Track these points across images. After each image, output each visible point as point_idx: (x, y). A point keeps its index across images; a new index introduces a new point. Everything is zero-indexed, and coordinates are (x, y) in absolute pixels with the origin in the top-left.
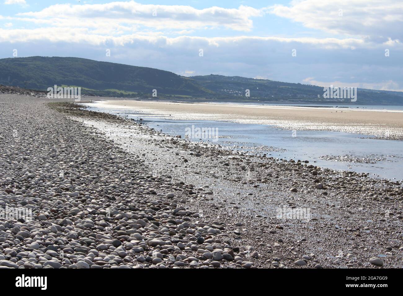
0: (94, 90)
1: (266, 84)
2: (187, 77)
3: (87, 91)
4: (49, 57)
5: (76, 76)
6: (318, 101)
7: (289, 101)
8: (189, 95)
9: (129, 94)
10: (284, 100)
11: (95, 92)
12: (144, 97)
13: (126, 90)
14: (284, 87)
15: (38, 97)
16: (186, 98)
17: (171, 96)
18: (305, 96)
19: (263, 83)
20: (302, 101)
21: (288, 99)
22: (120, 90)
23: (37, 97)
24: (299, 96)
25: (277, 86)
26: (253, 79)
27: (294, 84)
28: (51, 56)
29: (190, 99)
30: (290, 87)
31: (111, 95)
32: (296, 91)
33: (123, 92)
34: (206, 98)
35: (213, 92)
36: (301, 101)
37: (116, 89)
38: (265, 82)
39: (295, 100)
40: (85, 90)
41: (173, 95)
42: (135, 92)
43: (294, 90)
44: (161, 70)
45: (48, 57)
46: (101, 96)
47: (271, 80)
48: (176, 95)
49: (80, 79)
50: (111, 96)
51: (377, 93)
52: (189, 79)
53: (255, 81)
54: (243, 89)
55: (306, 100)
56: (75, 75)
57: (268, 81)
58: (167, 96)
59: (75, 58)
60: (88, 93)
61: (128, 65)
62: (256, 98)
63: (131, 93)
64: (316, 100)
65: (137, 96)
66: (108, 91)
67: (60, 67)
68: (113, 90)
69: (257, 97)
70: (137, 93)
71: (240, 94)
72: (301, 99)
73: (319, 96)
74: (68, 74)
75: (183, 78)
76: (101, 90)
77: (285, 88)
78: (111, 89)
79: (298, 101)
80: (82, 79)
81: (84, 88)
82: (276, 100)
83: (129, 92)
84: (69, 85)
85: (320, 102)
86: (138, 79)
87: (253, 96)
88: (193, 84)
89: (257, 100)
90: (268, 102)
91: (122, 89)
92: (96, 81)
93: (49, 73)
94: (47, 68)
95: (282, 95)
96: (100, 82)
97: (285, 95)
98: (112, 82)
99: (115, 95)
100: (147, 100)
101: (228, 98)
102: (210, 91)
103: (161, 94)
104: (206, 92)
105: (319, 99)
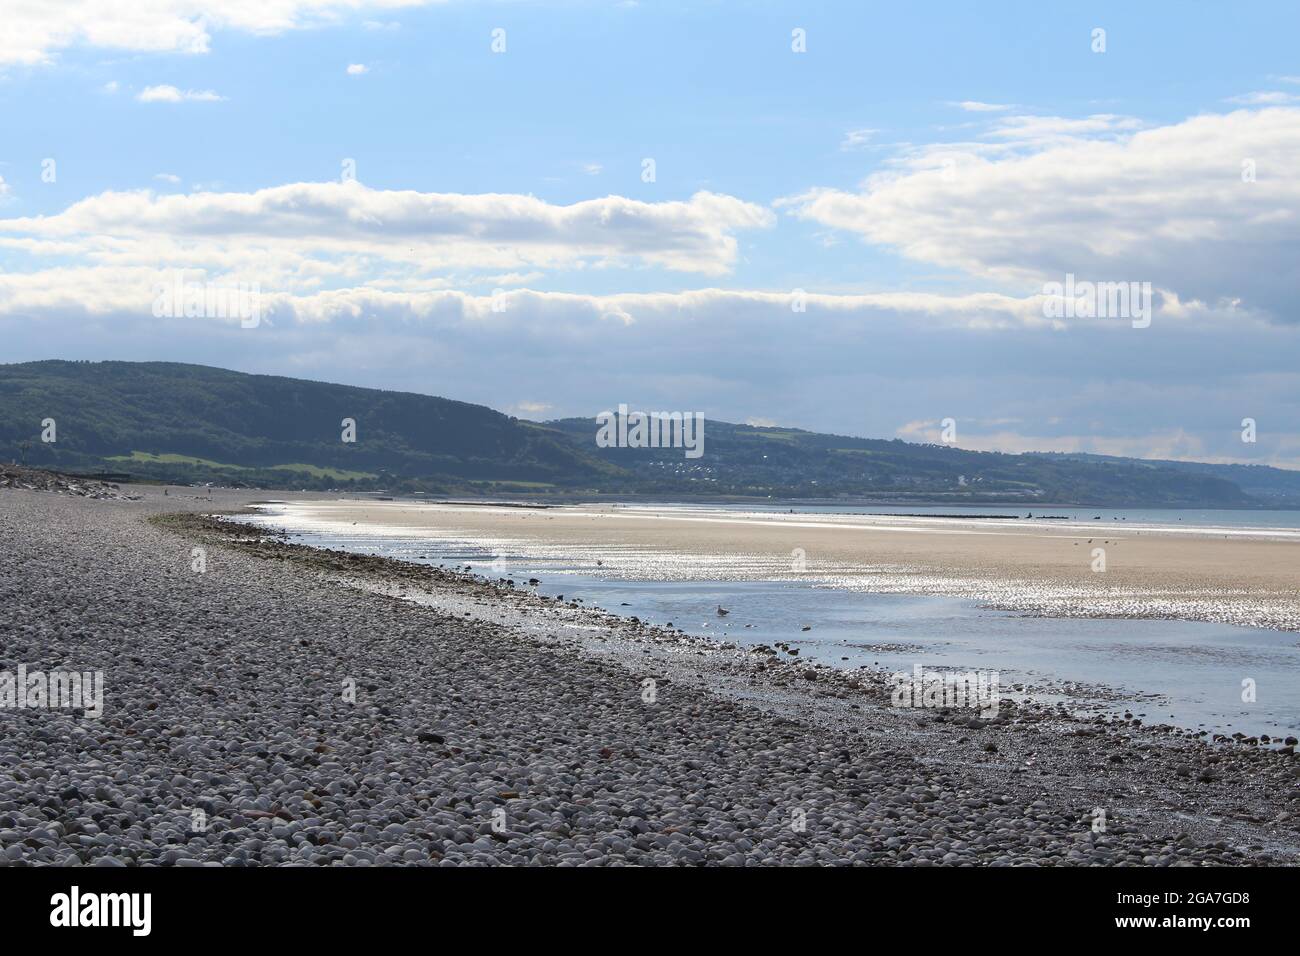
0: (238, 468)
1: (792, 445)
2: (536, 424)
3: (215, 471)
4: (91, 362)
5: (180, 421)
6: (959, 496)
7: (869, 496)
8: (544, 482)
9: (352, 480)
10: (851, 493)
11: (240, 472)
12: (400, 489)
13: (339, 467)
14: (849, 451)
15: (95, 498)
16: (537, 490)
17: (486, 485)
18: (918, 480)
19: (783, 440)
20: (911, 497)
21: (865, 490)
22: (322, 468)
23: (91, 497)
24: (898, 480)
25: (829, 450)
26: (751, 428)
27: (881, 442)
28: (98, 360)
29: (548, 494)
30: (868, 452)
31: (295, 483)
32: (887, 464)
33: (332, 473)
34: (602, 492)
35: (624, 471)
36: (906, 497)
37: (307, 463)
38: (788, 437)
39: (886, 493)
40: (207, 467)
41: (494, 483)
42: (370, 472)
43: (881, 463)
44: (454, 402)
45: (87, 362)
46: (264, 487)
47: (808, 430)
48: (504, 483)
49: (191, 431)
50: (296, 488)
51: (1148, 468)
52: (544, 429)
53: (756, 434)
54: (717, 458)
55: (922, 494)
56: (175, 418)
57: (797, 434)
58: (475, 485)
59: (177, 364)
60: (220, 476)
61: (346, 386)
62: (761, 488)
63: (358, 476)
64: (954, 494)
65: (377, 486)
66: (282, 470)
67: (128, 396)
68: (298, 468)
69: (763, 486)
70: (377, 477)
71: (710, 476)
72: (906, 489)
73: (962, 479)
74: (153, 416)
75: (523, 427)
76: (262, 468)
77: (852, 454)
78: (292, 462)
79: (896, 498)
80: (200, 432)
81: (204, 462)
82: (827, 494)
83: (349, 472)
84: (156, 453)
85: (966, 499)
86: (380, 431)
87: (753, 483)
88: (558, 446)
89: (764, 494)
90: (800, 500)
91: (330, 464)
92: (244, 437)
93: (92, 414)
94: (84, 398)
95: (846, 477)
96: (257, 443)
97: (854, 478)
98: (297, 442)
99: (305, 483)
100: (411, 497)
101: (671, 488)
102: (612, 468)
103: (457, 478)
104: (601, 469)
105: (964, 489)
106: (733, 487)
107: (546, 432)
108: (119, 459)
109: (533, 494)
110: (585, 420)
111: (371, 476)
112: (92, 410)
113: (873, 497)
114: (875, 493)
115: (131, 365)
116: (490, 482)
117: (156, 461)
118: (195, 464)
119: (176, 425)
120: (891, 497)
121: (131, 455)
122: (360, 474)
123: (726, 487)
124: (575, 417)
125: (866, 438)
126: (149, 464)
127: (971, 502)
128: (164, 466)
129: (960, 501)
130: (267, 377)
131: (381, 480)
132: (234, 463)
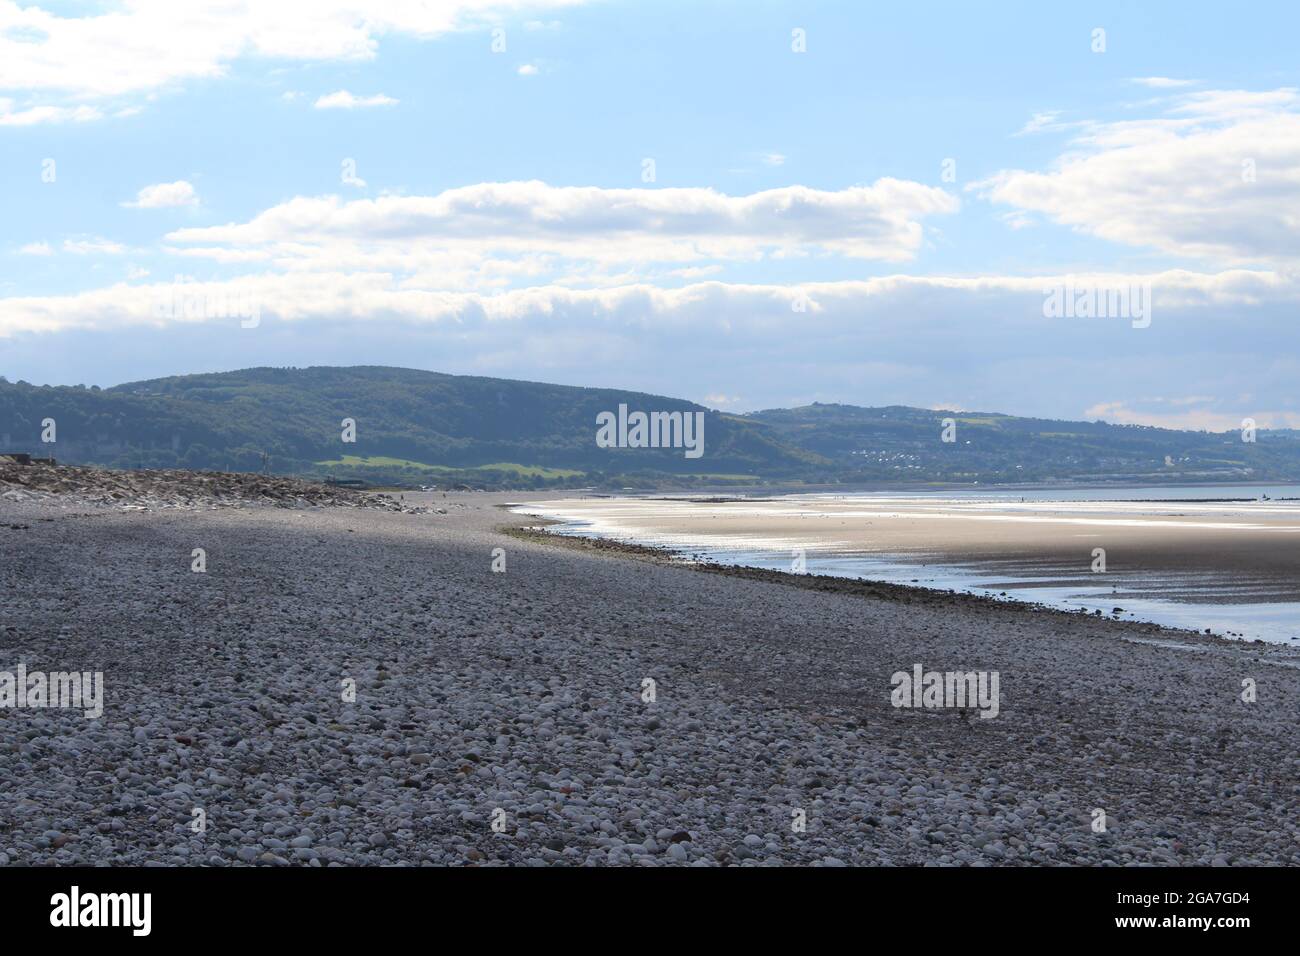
0: (447, 469)
1: (995, 429)
3: (426, 472)
4: (298, 368)
5: (387, 424)
6: (1169, 477)
7: (1076, 480)
8: (749, 474)
9: (560, 477)
10: (1057, 477)
11: (450, 474)
12: (608, 485)
13: (545, 465)
14: (1053, 434)
16: (744, 483)
17: (693, 479)
18: (1124, 462)
19: (985, 425)
20: (1118, 479)
22: (529, 466)
24: (1103, 462)
25: (1032, 434)
26: (952, 414)
28: (305, 366)
29: (754, 486)
30: (1072, 435)
32: (1092, 446)
33: (540, 471)
35: (829, 461)
37: (514, 463)
38: (989, 422)
39: (1093, 476)
40: (416, 468)
41: (700, 476)
42: (575, 470)
43: (1086, 445)
45: (294, 368)
48: (710, 476)
49: (398, 434)
55: (1130, 476)
56: (382, 422)
57: (999, 418)
58: (683, 480)
60: (431, 478)
62: (966, 474)
63: (566, 474)
64: (1163, 475)
65: (585, 484)
66: (491, 470)
67: (335, 401)
68: (505, 467)
69: (968, 472)
70: (584, 474)
71: (914, 463)
73: (1168, 459)
75: (727, 419)
76: (471, 469)
77: (1056, 437)
78: (500, 462)
80: (407, 435)
81: (414, 464)
82: (1034, 479)
83: (556, 470)
84: (365, 457)
85: (1174, 480)
86: (584, 428)
87: (956, 469)
88: (760, 437)
89: (971, 480)
90: (1006, 485)
91: (536, 463)
92: (450, 438)
93: (301, 419)
94: (293, 405)
95: (1050, 460)
96: (464, 443)
97: (1059, 462)
98: (502, 441)
99: (515, 483)
100: (620, 493)
101: (876, 477)
102: (816, 459)
103: (663, 473)
104: (804, 460)
105: (1171, 470)
106: (939, 474)
107: (750, 425)
108: (330, 463)
109: (740, 487)
110: (785, 411)
111: (578, 473)
112: (301, 415)
113: (1080, 480)
114: (1081, 476)
115: (337, 370)
116: (696, 476)
117: (366, 464)
118: (404, 467)
119: (383, 428)
120: (1099, 479)
121: (339, 458)
122: (566, 472)
123: (930, 474)
124: (774, 408)
125: (1069, 420)
126: (360, 468)
127: (1180, 481)
128: (375, 469)
129: (1169, 482)
130: (472, 378)
131: (590, 477)
132: (442, 464)
